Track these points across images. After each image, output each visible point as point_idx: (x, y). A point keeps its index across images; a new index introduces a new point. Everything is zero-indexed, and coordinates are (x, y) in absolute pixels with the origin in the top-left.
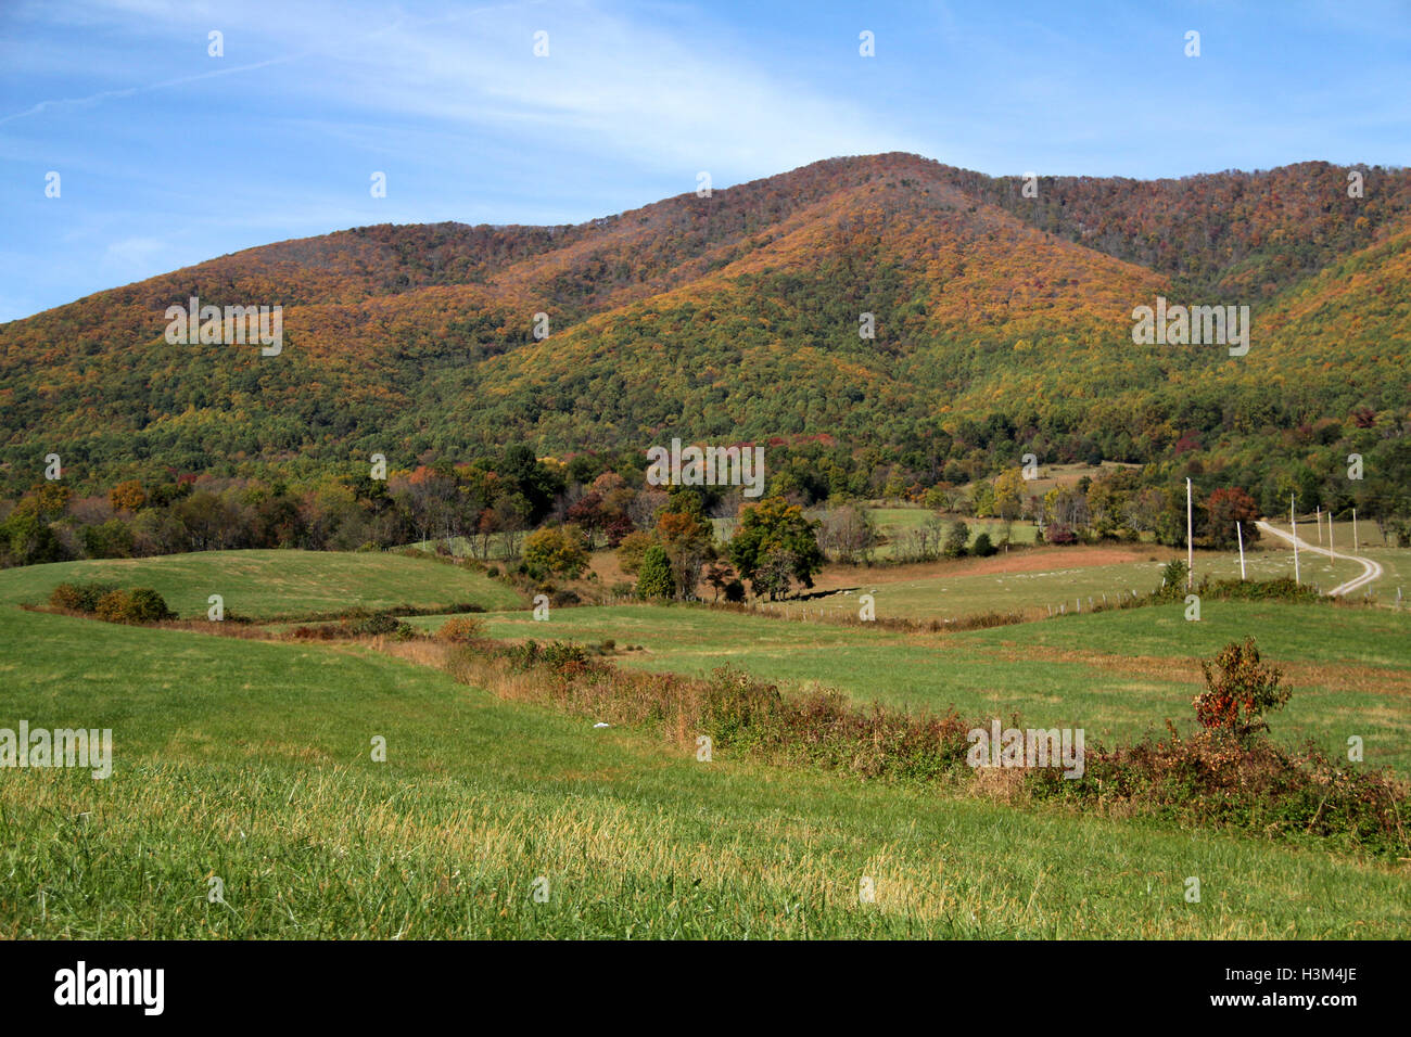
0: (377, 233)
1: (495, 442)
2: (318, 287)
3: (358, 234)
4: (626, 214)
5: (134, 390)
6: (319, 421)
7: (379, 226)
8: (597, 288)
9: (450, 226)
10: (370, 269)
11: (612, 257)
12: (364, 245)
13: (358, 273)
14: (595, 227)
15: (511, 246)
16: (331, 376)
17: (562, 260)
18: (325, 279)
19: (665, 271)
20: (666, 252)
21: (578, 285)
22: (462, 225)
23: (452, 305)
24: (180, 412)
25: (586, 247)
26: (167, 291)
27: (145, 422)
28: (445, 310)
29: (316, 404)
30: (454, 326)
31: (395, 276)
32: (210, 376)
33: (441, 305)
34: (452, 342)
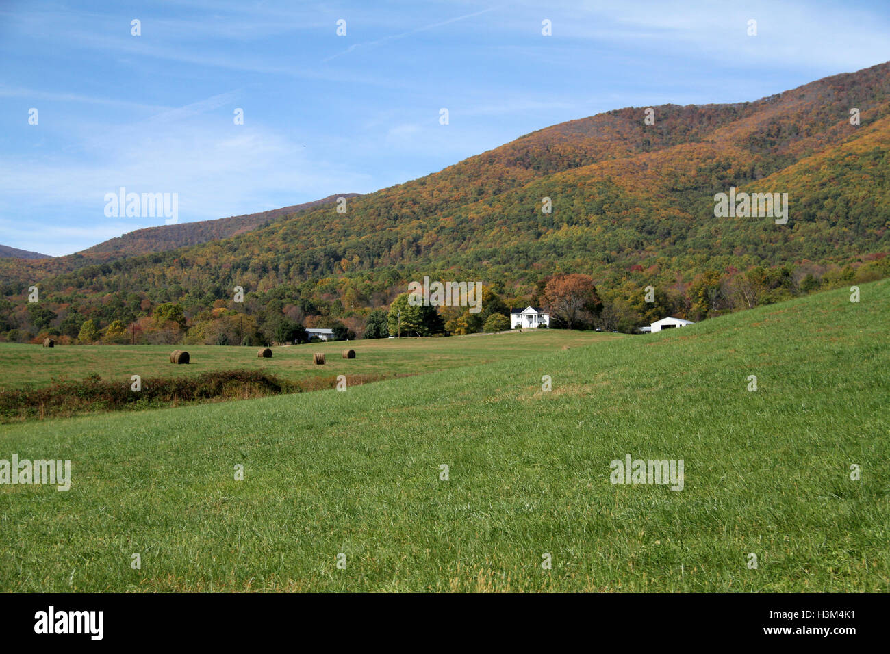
0: (624, 113)
1: (770, 242)
2: (599, 148)
3: (613, 115)
4: (786, 93)
5: (527, 215)
6: (647, 232)
7: (625, 109)
8: (778, 142)
9: (669, 106)
10: (625, 136)
11: (785, 121)
12: (618, 121)
13: (619, 139)
14: (764, 103)
15: (710, 118)
16: (645, 203)
17: (749, 126)
18: (601, 144)
19: (824, 128)
20: (822, 116)
21: (764, 141)
22: (677, 106)
23: (696, 156)
24: (559, 228)
25: (765, 116)
26: (512, 154)
27: (539, 235)
28: (692, 160)
29: (642, 220)
30: (700, 170)
31: (642, 140)
32: (572, 206)
33: (689, 157)
34: (701, 180)
